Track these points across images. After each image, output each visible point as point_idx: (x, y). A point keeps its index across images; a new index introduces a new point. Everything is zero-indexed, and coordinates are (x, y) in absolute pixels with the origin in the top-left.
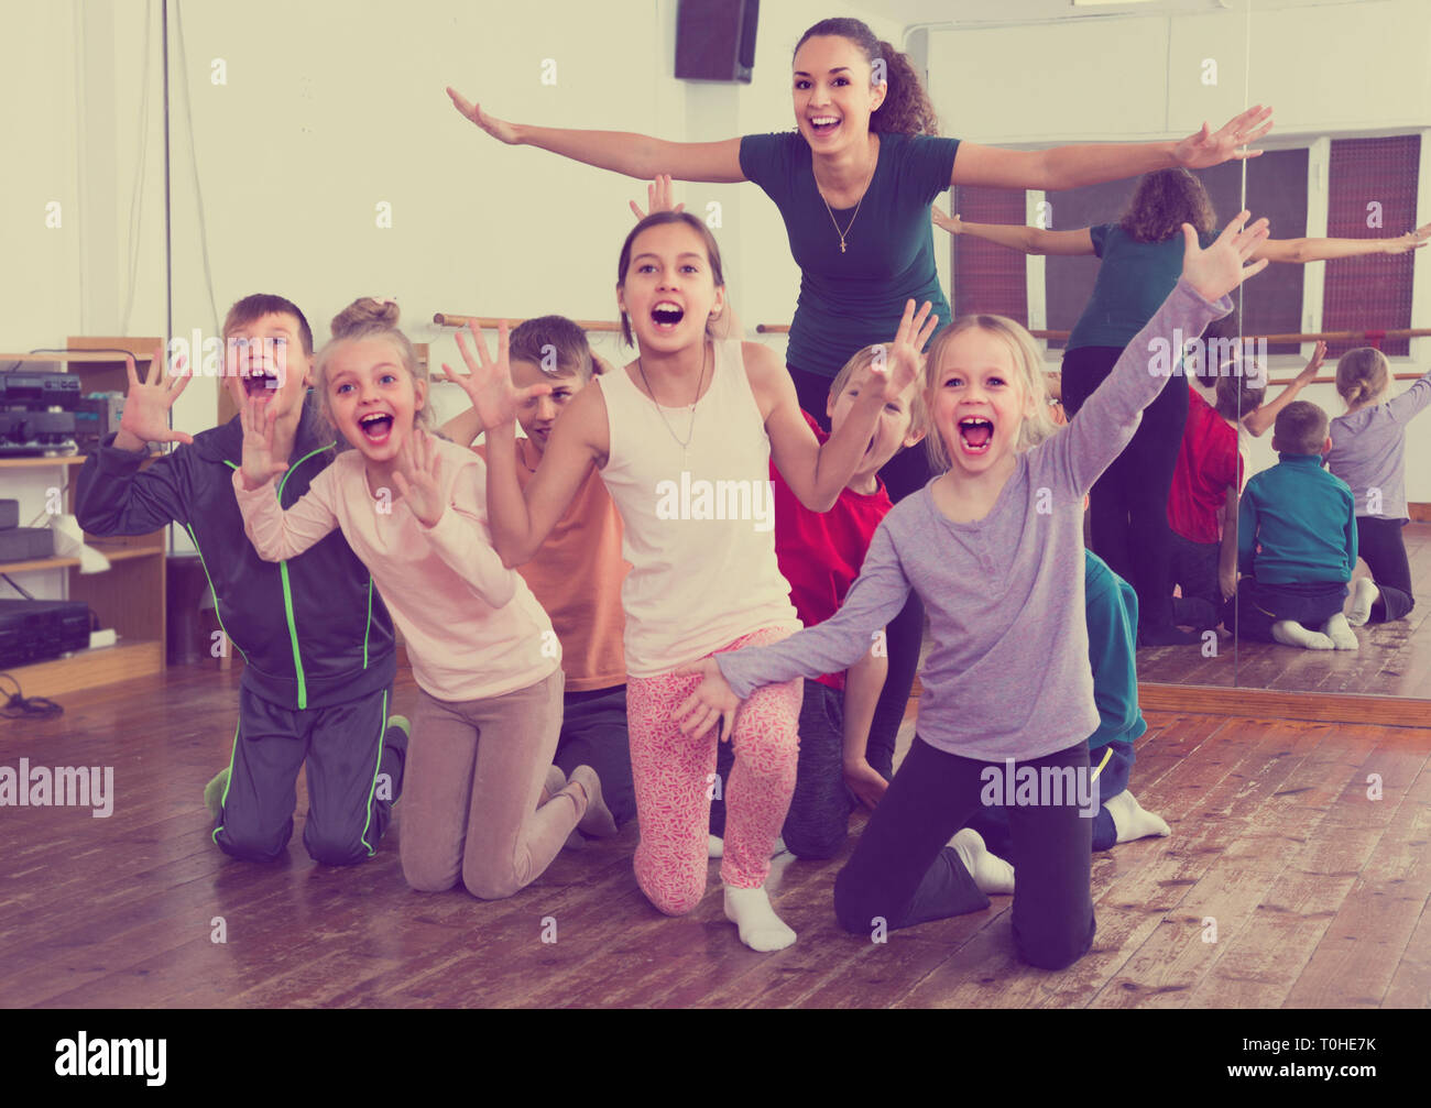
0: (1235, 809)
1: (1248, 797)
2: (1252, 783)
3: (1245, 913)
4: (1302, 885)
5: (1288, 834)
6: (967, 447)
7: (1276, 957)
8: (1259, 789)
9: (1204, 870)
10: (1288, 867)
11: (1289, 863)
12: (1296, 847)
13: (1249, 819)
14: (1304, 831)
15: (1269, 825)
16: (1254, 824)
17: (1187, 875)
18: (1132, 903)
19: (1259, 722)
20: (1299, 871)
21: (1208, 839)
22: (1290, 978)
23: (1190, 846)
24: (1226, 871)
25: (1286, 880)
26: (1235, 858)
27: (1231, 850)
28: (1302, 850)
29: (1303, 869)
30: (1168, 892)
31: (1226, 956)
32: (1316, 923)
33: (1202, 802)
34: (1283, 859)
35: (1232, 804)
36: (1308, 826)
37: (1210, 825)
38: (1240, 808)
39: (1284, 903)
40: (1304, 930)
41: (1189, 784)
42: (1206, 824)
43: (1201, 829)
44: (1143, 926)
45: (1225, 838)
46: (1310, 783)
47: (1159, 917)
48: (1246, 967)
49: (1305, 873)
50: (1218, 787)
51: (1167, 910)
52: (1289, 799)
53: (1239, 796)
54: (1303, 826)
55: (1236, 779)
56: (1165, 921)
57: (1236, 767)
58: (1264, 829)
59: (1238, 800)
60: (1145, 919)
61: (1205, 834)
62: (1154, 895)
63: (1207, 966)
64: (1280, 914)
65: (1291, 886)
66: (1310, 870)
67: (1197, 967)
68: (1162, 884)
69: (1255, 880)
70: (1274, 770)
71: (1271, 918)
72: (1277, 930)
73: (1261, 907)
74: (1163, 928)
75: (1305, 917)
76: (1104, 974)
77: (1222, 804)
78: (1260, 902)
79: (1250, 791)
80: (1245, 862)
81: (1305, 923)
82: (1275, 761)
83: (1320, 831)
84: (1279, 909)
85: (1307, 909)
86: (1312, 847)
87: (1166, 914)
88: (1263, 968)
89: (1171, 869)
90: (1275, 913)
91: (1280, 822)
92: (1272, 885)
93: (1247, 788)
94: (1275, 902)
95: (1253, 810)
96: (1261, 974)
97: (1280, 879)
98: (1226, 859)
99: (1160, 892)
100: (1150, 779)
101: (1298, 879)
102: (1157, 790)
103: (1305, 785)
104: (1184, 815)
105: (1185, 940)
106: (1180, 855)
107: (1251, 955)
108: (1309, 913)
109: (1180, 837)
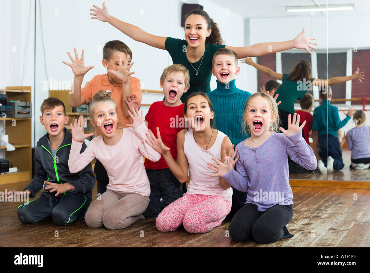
0: (325, 208)
1: (329, 205)
2: (330, 202)
3: (325, 230)
4: (341, 224)
5: (338, 213)
6: (255, 129)
7: (332, 240)
8: (332, 203)
9: (315, 221)
10: (338, 220)
11: (338, 219)
12: (340, 215)
13: (328, 209)
14: (343, 212)
15: (334, 211)
16: (329, 211)
17: (310, 222)
18: (294, 229)
19: (333, 189)
20: (341, 221)
21: (317, 214)
22: (336, 244)
23: (312, 216)
24: (321, 221)
25: (337, 223)
26: (323, 218)
27: (323, 217)
28: (342, 216)
29: (342, 220)
30: (304, 226)
31: (319, 240)
32: (344, 232)
33: (316, 206)
34: (337, 218)
35: (324, 207)
36: (344, 211)
37: (318, 211)
38: (326, 207)
39: (336, 228)
40: (341, 234)
41: (313, 202)
42: (317, 211)
43: (315, 212)
44: (296, 234)
45: (321, 214)
46: (345, 201)
47: (302, 232)
48: (324, 242)
49: (342, 221)
50: (321, 203)
51: (304, 230)
52: (339, 205)
53: (326, 205)
54: (343, 211)
55: (326, 201)
56: (303, 233)
57: (326, 199)
58: (332, 212)
59: (326, 206)
60: (297, 233)
61: (316, 213)
62: (301, 227)
63: (313, 242)
64: (334, 230)
65: (338, 224)
66: (343, 220)
67: (311, 243)
68: (303, 225)
69: (329, 223)
70: (336, 199)
71: (332, 231)
72: (333, 234)
73: (329, 229)
74: (302, 234)
75: (341, 231)
76: (284, 245)
77: (322, 207)
78: (330, 228)
79: (329, 204)
80: (326, 219)
81: (341, 232)
82: (336, 197)
83: (347, 212)
84: (334, 229)
85: (342, 229)
86: (344, 216)
87: (303, 231)
88: (329, 242)
89: (306, 221)
90: (333, 230)
91: (336, 210)
92: (333, 224)
93: (328, 203)
94: (333, 228)
95: (330, 208)
96: (328, 244)
97: (335, 223)
98: (321, 219)
99: (302, 226)
100: (303, 202)
101: (340, 222)
102: (304, 204)
103: (344, 202)
104: (311, 209)
105: (308, 237)
106: (309, 218)
107: (326, 240)
108: (342, 230)
109: (309, 214)
